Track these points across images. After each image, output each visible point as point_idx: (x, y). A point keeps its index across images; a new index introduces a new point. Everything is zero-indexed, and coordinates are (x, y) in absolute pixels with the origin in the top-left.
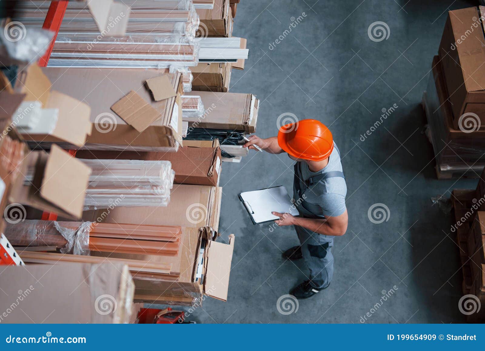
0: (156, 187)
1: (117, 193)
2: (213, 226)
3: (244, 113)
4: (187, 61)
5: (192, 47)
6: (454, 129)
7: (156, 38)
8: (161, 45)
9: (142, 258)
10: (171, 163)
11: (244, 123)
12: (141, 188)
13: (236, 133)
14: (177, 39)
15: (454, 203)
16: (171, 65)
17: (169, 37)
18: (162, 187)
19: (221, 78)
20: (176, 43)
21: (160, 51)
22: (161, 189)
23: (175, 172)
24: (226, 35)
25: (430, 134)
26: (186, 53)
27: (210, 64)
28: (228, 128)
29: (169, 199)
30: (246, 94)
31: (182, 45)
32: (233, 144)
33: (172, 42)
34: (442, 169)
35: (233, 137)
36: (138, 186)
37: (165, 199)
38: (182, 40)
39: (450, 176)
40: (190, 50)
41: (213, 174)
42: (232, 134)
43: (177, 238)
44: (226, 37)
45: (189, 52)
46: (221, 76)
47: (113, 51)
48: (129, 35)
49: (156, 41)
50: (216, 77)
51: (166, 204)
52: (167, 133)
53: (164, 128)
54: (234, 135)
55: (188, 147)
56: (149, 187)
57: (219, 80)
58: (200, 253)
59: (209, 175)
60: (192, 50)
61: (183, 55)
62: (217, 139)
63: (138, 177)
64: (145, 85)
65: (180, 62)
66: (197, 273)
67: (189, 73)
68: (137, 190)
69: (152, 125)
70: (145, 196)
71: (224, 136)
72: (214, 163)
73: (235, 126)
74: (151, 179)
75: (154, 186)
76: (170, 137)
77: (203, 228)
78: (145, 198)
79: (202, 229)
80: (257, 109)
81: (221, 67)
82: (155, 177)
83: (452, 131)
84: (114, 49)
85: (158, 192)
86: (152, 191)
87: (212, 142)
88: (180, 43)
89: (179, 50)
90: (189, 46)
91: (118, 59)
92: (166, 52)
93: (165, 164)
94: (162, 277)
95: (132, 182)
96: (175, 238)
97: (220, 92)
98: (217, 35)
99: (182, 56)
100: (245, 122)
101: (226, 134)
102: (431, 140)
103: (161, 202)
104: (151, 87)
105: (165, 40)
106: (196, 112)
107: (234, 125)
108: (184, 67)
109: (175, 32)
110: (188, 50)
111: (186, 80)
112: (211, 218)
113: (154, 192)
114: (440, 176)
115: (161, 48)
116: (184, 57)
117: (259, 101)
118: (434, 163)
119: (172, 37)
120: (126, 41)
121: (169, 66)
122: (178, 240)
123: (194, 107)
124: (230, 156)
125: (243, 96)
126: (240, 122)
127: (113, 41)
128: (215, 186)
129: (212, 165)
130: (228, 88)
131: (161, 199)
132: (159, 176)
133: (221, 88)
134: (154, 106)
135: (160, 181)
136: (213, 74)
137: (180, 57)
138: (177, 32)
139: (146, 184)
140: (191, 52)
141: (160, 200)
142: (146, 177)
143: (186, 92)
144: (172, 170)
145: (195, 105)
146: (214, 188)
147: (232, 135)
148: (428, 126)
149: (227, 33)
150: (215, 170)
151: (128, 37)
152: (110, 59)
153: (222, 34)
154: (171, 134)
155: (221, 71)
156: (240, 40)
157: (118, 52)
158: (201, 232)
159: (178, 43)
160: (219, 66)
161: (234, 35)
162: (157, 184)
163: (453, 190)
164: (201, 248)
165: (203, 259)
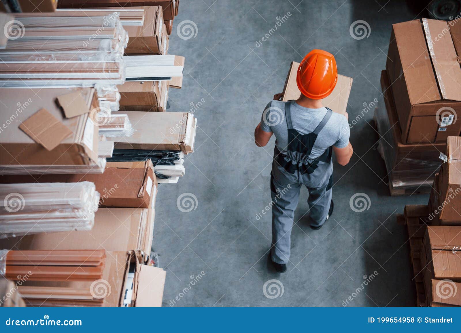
0: (77, 210)
1: (36, 218)
2: (144, 249)
3: (180, 132)
4: (113, 79)
5: (117, 64)
6: (403, 144)
7: (80, 56)
8: (85, 63)
9: (67, 285)
10: (95, 184)
11: (180, 143)
12: (61, 211)
13: (173, 153)
14: (102, 56)
15: (407, 219)
16: (96, 84)
17: (94, 55)
18: (84, 210)
19: (155, 97)
20: (101, 60)
21: (84, 69)
22: (83, 212)
23: (99, 194)
24: (160, 53)
25: (382, 150)
26: (111, 71)
27: (142, 82)
28: (163, 148)
29: (93, 222)
30: (183, 113)
31: (107, 63)
32: (169, 165)
33: (98, 59)
34: (394, 185)
35: (168, 157)
36: (58, 209)
37: (88, 222)
38: (108, 57)
39: (403, 192)
40: (116, 67)
41: (143, 195)
42: (168, 154)
43: (100, 263)
44: (160, 55)
45: (115, 70)
46: (155, 95)
47: (33, 70)
48: (51, 54)
49: (81, 60)
50: (150, 96)
51: (90, 227)
52: (79, 151)
53: (76, 146)
54: (169, 155)
55: (118, 168)
56: (70, 210)
57: (154, 99)
58: (128, 278)
59: (139, 196)
60: (117, 67)
61: (108, 72)
62: (150, 160)
63: (57, 200)
64: (57, 102)
65: (106, 80)
66: (125, 298)
67: (116, 91)
68: (57, 214)
69: (63, 142)
70: (66, 220)
71: (160, 157)
72: (145, 184)
73: (171, 146)
74: (71, 201)
75: (75, 208)
76: (83, 155)
77: (132, 251)
78: (67, 222)
79: (130, 252)
80: (194, 128)
81: (155, 86)
82: (75, 199)
83: (401, 146)
84: (35, 68)
85: (80, 215)
86: (73, 214)
87: (144, 162)
88: (105, 60)
89: (104, 68)
90: (115, 63)
91: (39, 79)
92: (90, 70)
93: (87, 186)
94: (85, 304)
95: (51, 205)
96: (98, 262)
97: (156, 111)
98: (150, 52)
99: (107, 74)
100: (181, 141)
101: (161, 155)
102: (383, 156)
103: (84, 226)
104: (62, 104)
105: (90, 58)
106: (123, 132)
107: (169, 145)
108: (111, 85)
109: (100, 49)
110: (113, 68)
111: (113, 99)
112: (142, 241)
113: (76, 215)
114: (393, 193)
115: (85, 66)
116: (110, 75)
117: (196, 120)
118: (387, 180)
119: (96, 54)
120: (48, 60)
121: (94, 85)
122: (101, 264)
123: (120, 126)
124: (166, 177)
125: (178, 116)
126: (175, 142)
127: (34, 60)
128: (147, 208)
129: (143, 185)
130: (164, 108)
131: (84, 222)
132: (79, 197)
133: (156, 108)
134: (66, 123)
135: (80, 203)
136: (146, 92)
137: (104, 75)
138: (103, 49)
139: (66, 206)
140: (117, 70)
141: (82, 223)
142: (65, 199)
143: (113, 111)
144: (97, 192)
145: (121, 125)
146: (146, 210)
147: (168, 156)
148: (380, 142)
149: (160, 51)
150: (146, 191)
151: (50, 56)
152: (31, 79)
153: (156, 52)
154: (84, 152)
155: (154, 90)
156: (174, 57)
157: (39, 72)
158: (129, 255)
159: (103, 60)
160: (152, 84)
161: (170, 52)
162: (78, 206)
163: (405, 206)
164: (129, 273)
165: (133, 284)
